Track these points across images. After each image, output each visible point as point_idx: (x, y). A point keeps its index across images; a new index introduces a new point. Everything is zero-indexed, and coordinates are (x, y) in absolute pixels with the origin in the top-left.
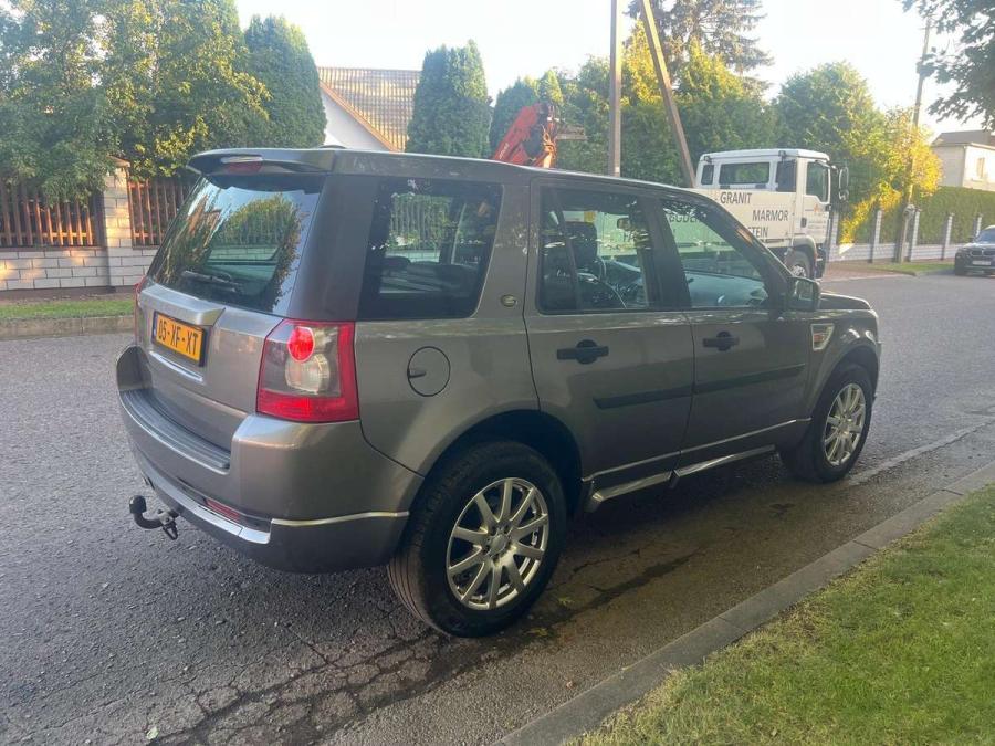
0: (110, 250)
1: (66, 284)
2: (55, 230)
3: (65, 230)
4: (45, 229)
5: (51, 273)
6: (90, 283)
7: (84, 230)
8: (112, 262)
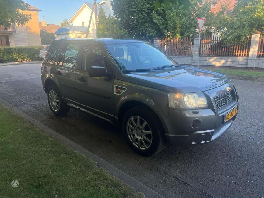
0: (249, 57)
1: (237, 66)
2: (238, 52)
3: (240, 52)
4: (236, 52)
5: (234, 63)
6: (243, 66)
7: (245, 52)
8: (249, 61)
